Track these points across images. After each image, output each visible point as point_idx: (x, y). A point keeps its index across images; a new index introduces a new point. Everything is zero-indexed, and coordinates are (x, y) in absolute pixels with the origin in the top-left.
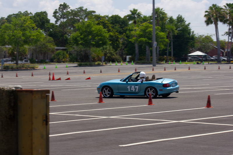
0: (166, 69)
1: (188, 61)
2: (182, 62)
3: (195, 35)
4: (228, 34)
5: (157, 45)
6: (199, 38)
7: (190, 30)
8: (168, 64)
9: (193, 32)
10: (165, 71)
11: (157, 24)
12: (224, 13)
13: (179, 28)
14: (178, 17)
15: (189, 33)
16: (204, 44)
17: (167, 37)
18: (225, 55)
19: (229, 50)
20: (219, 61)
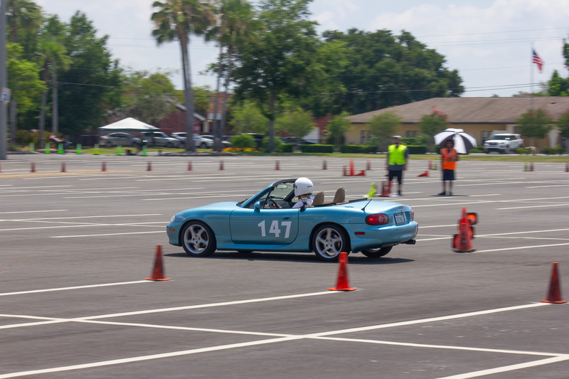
0: (36, 169)
1: (101, 146)
2: (83, 148)
3: (122, 70)
4: (218, 69)
5: (12, 98)
6: (134, 81)
7: (108, 55)
8: (43, 152)
9: (117, 62)
10: (33, 174)
11: (13, 37)
12: (206, 10)
13: (76, 48)
14: (74, 18)
15: (105, 66)
16: (147, 97)
17: (42, 76)
18: (206, 129)
19: (219, 117)
20: (189, 148)
